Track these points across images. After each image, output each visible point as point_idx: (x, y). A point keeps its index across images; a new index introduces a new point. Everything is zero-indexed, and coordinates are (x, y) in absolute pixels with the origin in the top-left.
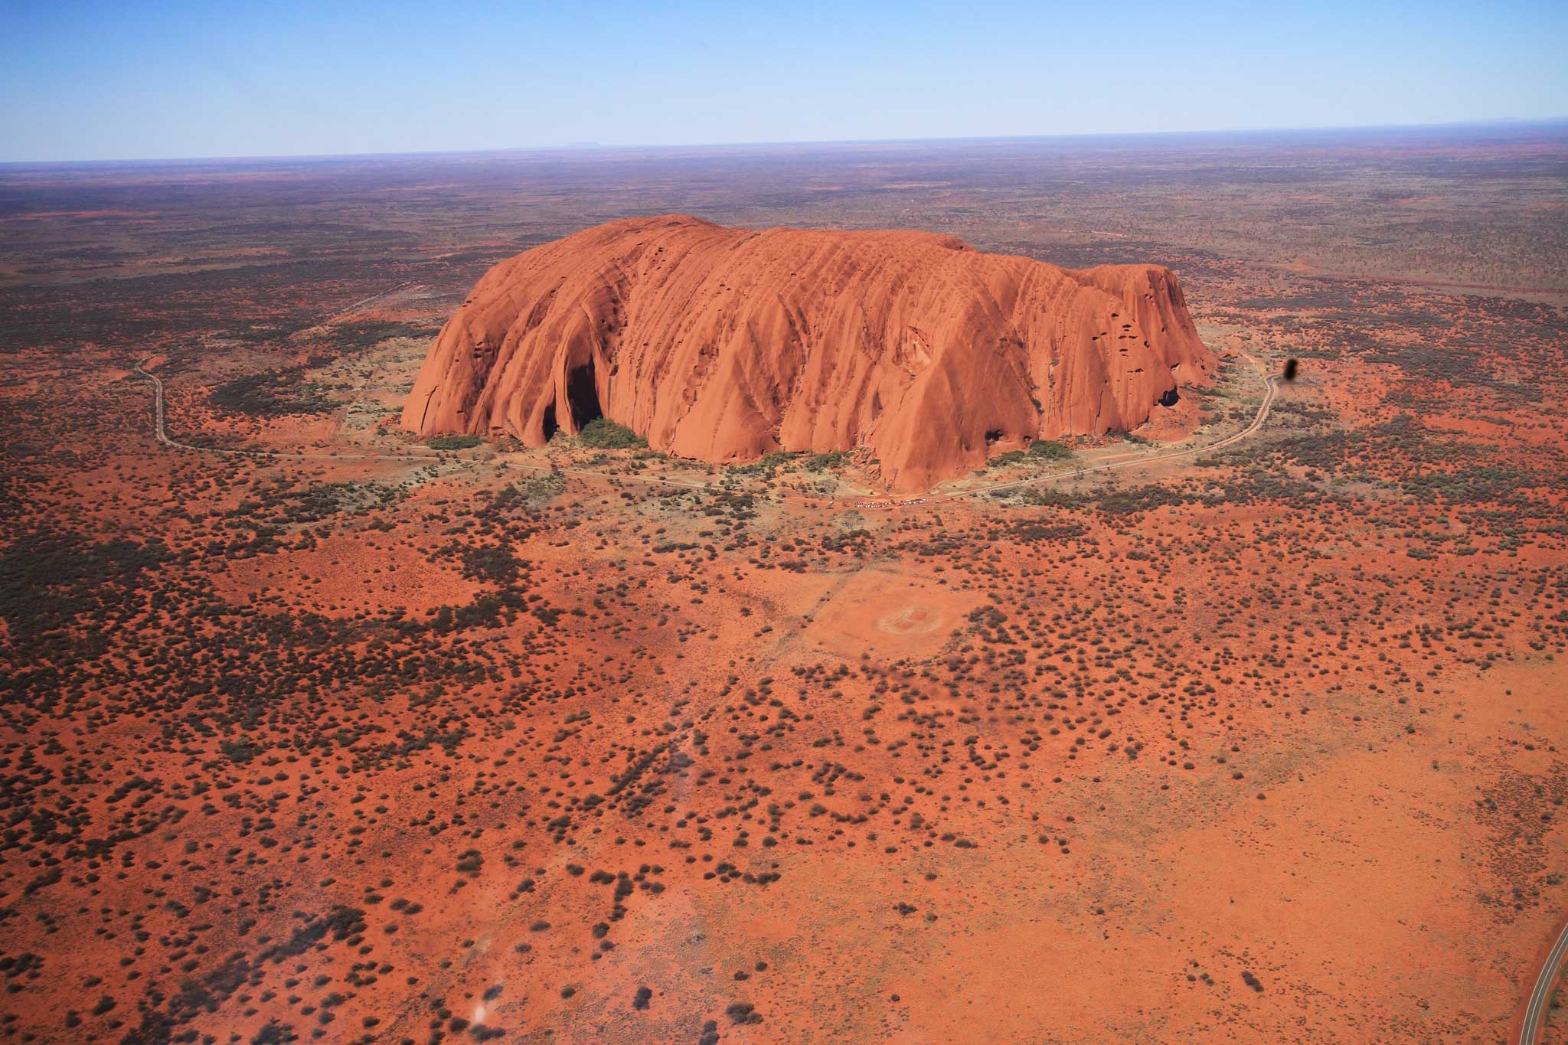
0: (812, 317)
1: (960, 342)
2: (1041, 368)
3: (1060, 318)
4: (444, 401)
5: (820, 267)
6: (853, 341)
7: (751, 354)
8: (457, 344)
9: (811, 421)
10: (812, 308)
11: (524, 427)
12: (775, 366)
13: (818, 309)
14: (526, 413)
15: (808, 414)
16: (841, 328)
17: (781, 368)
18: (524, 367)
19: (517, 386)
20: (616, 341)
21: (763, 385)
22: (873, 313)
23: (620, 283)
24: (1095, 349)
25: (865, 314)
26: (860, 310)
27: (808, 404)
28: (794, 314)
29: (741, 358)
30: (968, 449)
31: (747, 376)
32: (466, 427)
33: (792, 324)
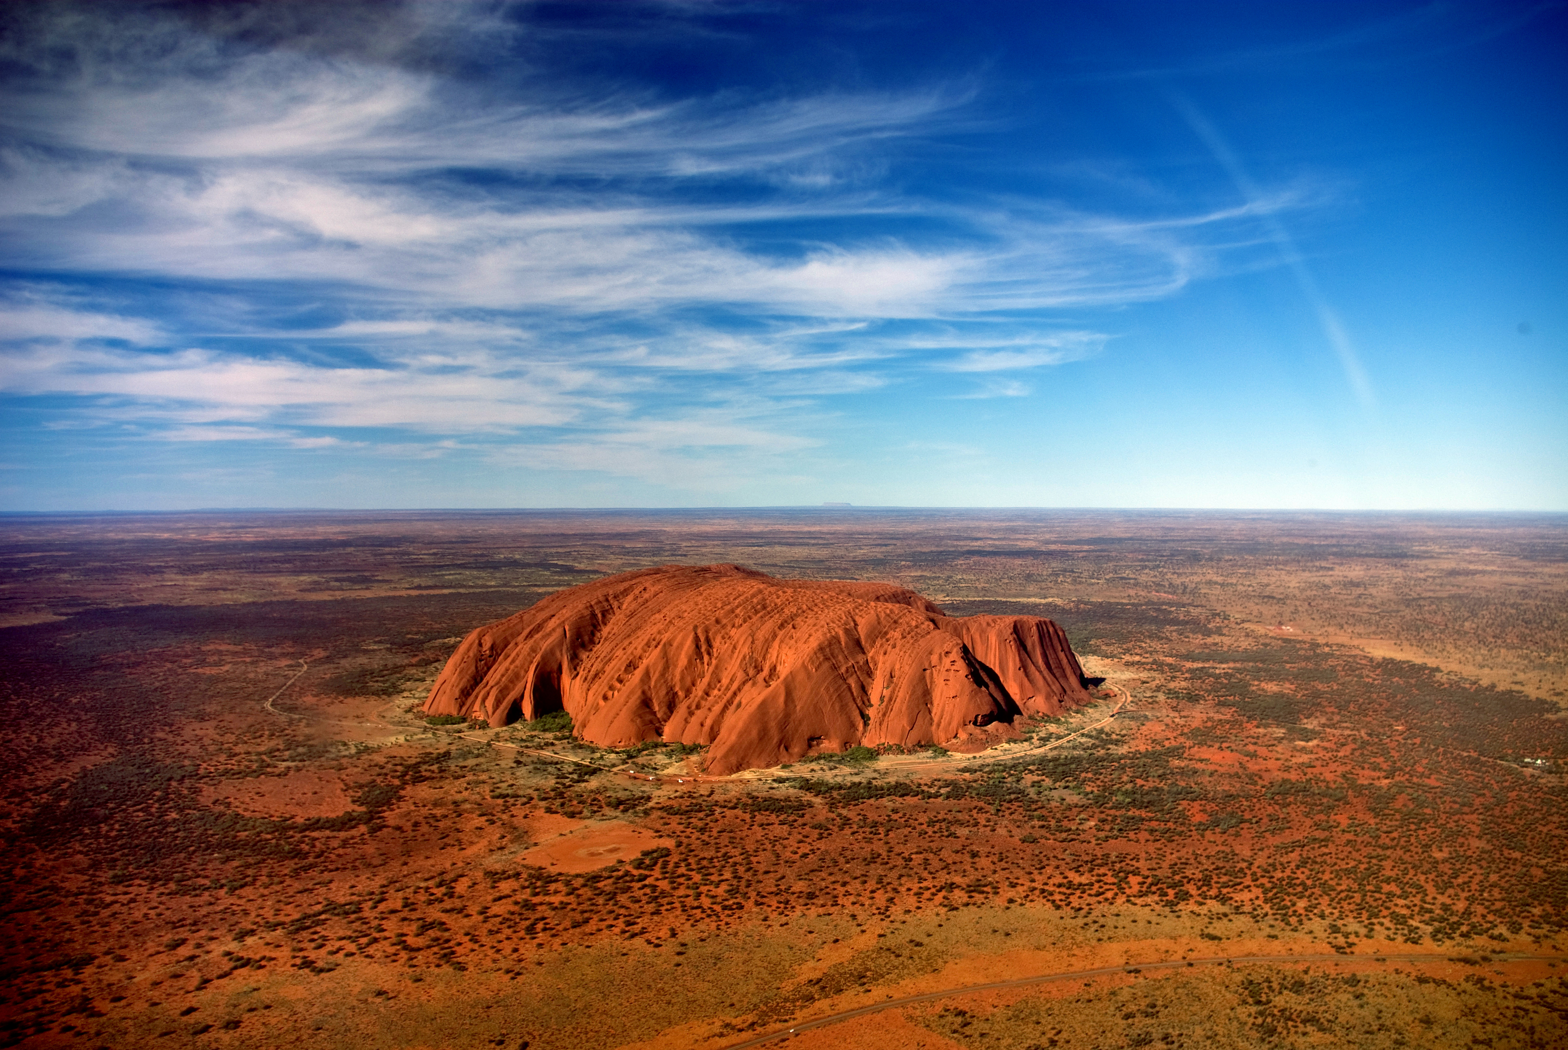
0: (717, 643)
1: (804, 666)
2: (877, 690)
3: (902, 653)
4: (448, 691)
5: (737, 607)
6: (739, 661)
7: (660, 667)
8: (468, 650)
9: (686, 721)
10: (718, 639)
11: (493, 713)
12: (678, 677)
13: (723, 638)
14: (498, 703)
15: (686, 715)
16: (733, 652)
17: (682, 679)
18: (507, 670)
19: (497, 684)
20: (584, 655)
21: (663, 692)
22: (759, 643)
23: (604, 613)
24: (922, 678)
25: (753, 642)
26: (750, 639)
27: (689, 708)
28: (702, 639)
29: (652, 671)
30: (787, 748)
31: (653, 683)
32: (460, 710)
33: (698, 647)
